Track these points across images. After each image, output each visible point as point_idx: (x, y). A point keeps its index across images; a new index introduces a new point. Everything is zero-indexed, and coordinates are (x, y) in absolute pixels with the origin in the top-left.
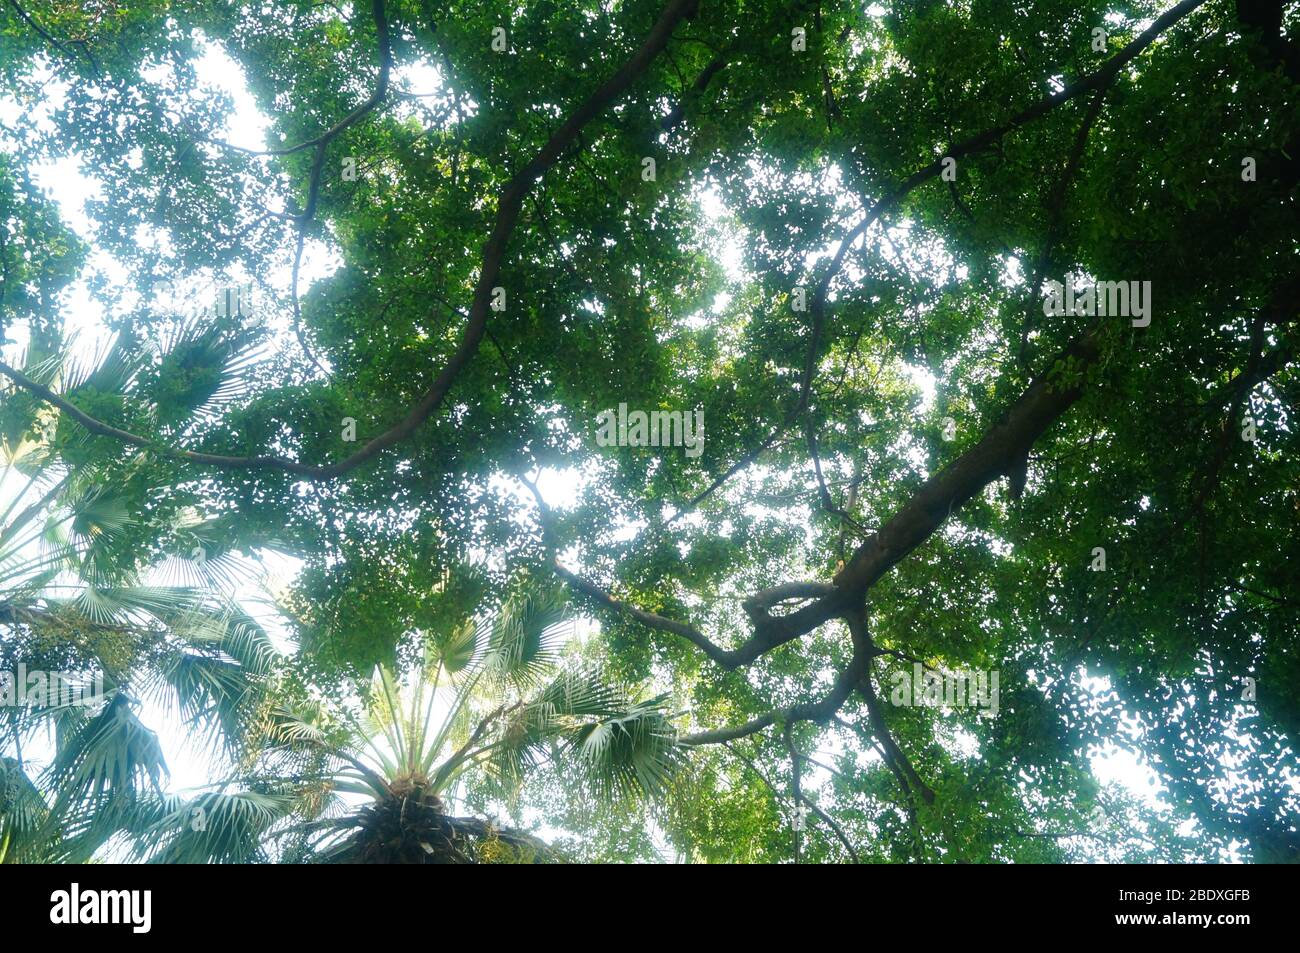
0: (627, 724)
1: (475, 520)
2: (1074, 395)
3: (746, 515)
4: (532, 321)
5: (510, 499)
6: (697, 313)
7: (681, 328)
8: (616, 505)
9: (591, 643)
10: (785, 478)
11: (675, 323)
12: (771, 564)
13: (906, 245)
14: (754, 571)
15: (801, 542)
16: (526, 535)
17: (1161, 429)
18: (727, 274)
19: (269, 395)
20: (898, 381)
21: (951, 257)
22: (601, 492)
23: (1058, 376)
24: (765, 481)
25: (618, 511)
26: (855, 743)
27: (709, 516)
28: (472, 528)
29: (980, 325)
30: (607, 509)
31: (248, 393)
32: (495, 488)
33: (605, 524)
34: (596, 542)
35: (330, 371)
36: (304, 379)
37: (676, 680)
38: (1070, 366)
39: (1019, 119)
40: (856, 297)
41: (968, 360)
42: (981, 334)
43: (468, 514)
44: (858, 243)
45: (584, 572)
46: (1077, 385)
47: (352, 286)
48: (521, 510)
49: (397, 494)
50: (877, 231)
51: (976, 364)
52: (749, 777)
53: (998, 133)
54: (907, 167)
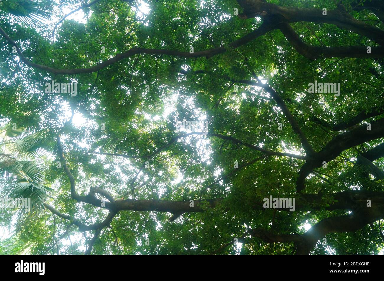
0: (35, 188)
1: (50, 107)
2: (201, 211)
3: (115, 167)
4: (110, 80)
5: (63, 111)
6: (150, 115)
7: (143, 114)
8: (86, 137)
9: (49, 161)
10: (131, 168)
11: (143, 112)
12: (109, 184)
13: (204, 146)
14: (104, 181)
15: (120, 185)
16: (58, 123)
17: (211, 235)
18: (164, 113)
19: (33, 31)
20: (175, 171)
21: (210, 157)
22: (87, 130)
23: (202, 204)
24: (127, 164)
25: (86, 138)
26: (84, 241)
27: (106, 159)
28: (47, 108)
29: (202, 177)
30: (84, 136)
31: (29, 25)
32: (62, 105)
33: (80, 138)
34: (73, 140)
35: (55, 41)
36: (47, 36)
37: (60, 188)
38: (207, 204)
39: (247, 145)
40: (183, 146)
41: (193, 181)
42: (201, 179)
43: (50, 104)
44: (195, 136)
45: (64, 144)
46: (204, 209)
47: (79, 30)
48: (63, 116)
49: (38, 83)
50: (201, 137)
51: (194, 183)
52: (52, 227)
53: (241, 143)
54: (219, 131)
